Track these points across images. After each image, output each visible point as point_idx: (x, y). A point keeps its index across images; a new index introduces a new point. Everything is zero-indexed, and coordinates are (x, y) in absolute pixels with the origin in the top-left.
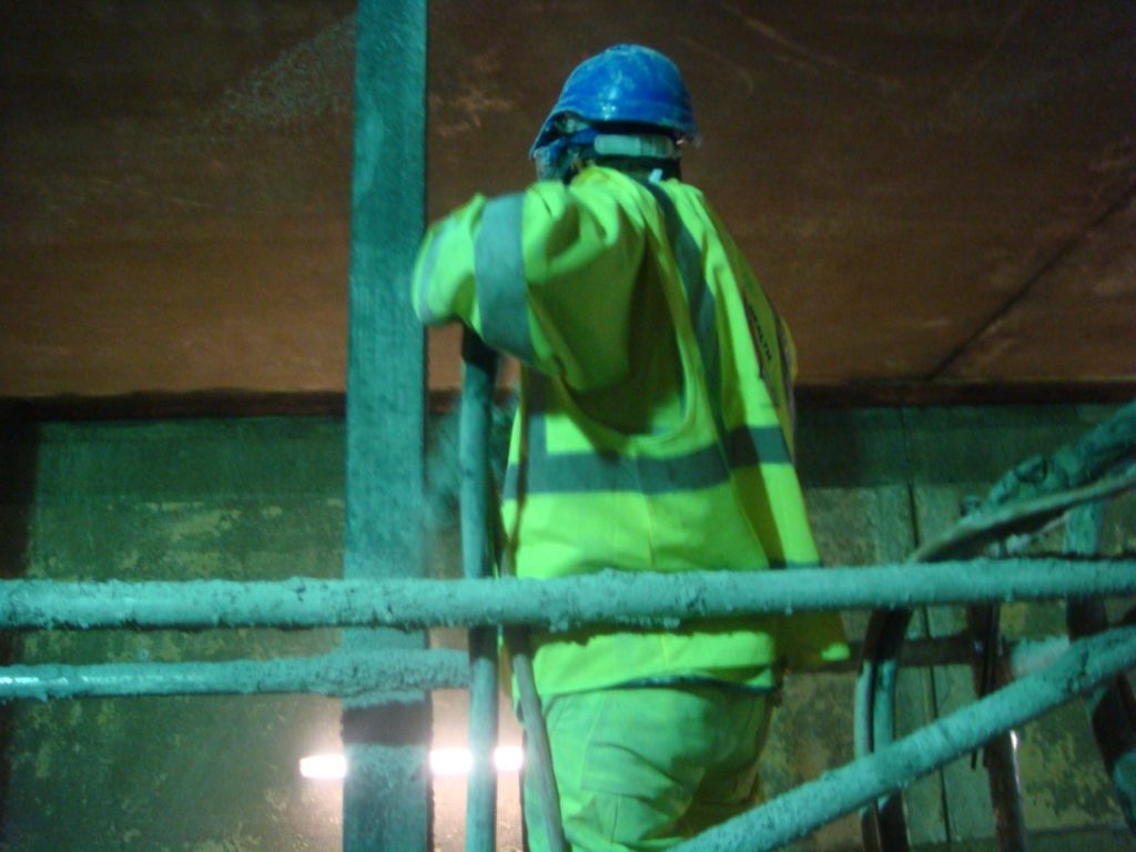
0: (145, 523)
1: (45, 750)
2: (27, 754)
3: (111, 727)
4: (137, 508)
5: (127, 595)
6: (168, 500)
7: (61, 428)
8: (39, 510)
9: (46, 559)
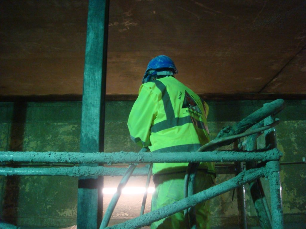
0: (53, 128)
1: (28, 185)
2: (23, 186)
3: (44, 179)
4: (51, 124)
5: (11, 155)
6: (59, 122)
7: (33, 103)
8: (27, 124)
9: (28, 136)
